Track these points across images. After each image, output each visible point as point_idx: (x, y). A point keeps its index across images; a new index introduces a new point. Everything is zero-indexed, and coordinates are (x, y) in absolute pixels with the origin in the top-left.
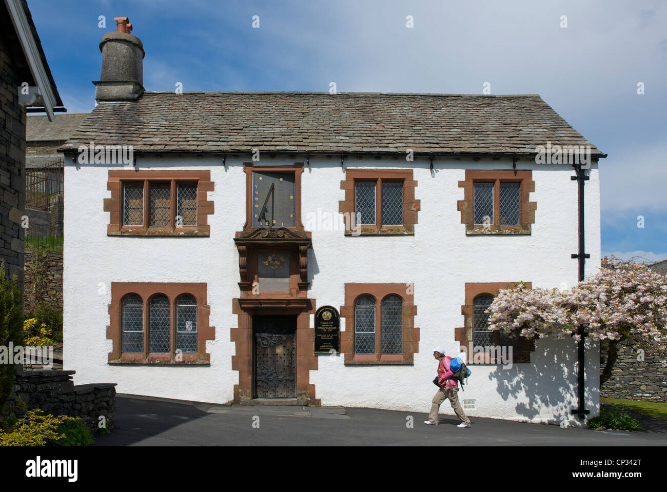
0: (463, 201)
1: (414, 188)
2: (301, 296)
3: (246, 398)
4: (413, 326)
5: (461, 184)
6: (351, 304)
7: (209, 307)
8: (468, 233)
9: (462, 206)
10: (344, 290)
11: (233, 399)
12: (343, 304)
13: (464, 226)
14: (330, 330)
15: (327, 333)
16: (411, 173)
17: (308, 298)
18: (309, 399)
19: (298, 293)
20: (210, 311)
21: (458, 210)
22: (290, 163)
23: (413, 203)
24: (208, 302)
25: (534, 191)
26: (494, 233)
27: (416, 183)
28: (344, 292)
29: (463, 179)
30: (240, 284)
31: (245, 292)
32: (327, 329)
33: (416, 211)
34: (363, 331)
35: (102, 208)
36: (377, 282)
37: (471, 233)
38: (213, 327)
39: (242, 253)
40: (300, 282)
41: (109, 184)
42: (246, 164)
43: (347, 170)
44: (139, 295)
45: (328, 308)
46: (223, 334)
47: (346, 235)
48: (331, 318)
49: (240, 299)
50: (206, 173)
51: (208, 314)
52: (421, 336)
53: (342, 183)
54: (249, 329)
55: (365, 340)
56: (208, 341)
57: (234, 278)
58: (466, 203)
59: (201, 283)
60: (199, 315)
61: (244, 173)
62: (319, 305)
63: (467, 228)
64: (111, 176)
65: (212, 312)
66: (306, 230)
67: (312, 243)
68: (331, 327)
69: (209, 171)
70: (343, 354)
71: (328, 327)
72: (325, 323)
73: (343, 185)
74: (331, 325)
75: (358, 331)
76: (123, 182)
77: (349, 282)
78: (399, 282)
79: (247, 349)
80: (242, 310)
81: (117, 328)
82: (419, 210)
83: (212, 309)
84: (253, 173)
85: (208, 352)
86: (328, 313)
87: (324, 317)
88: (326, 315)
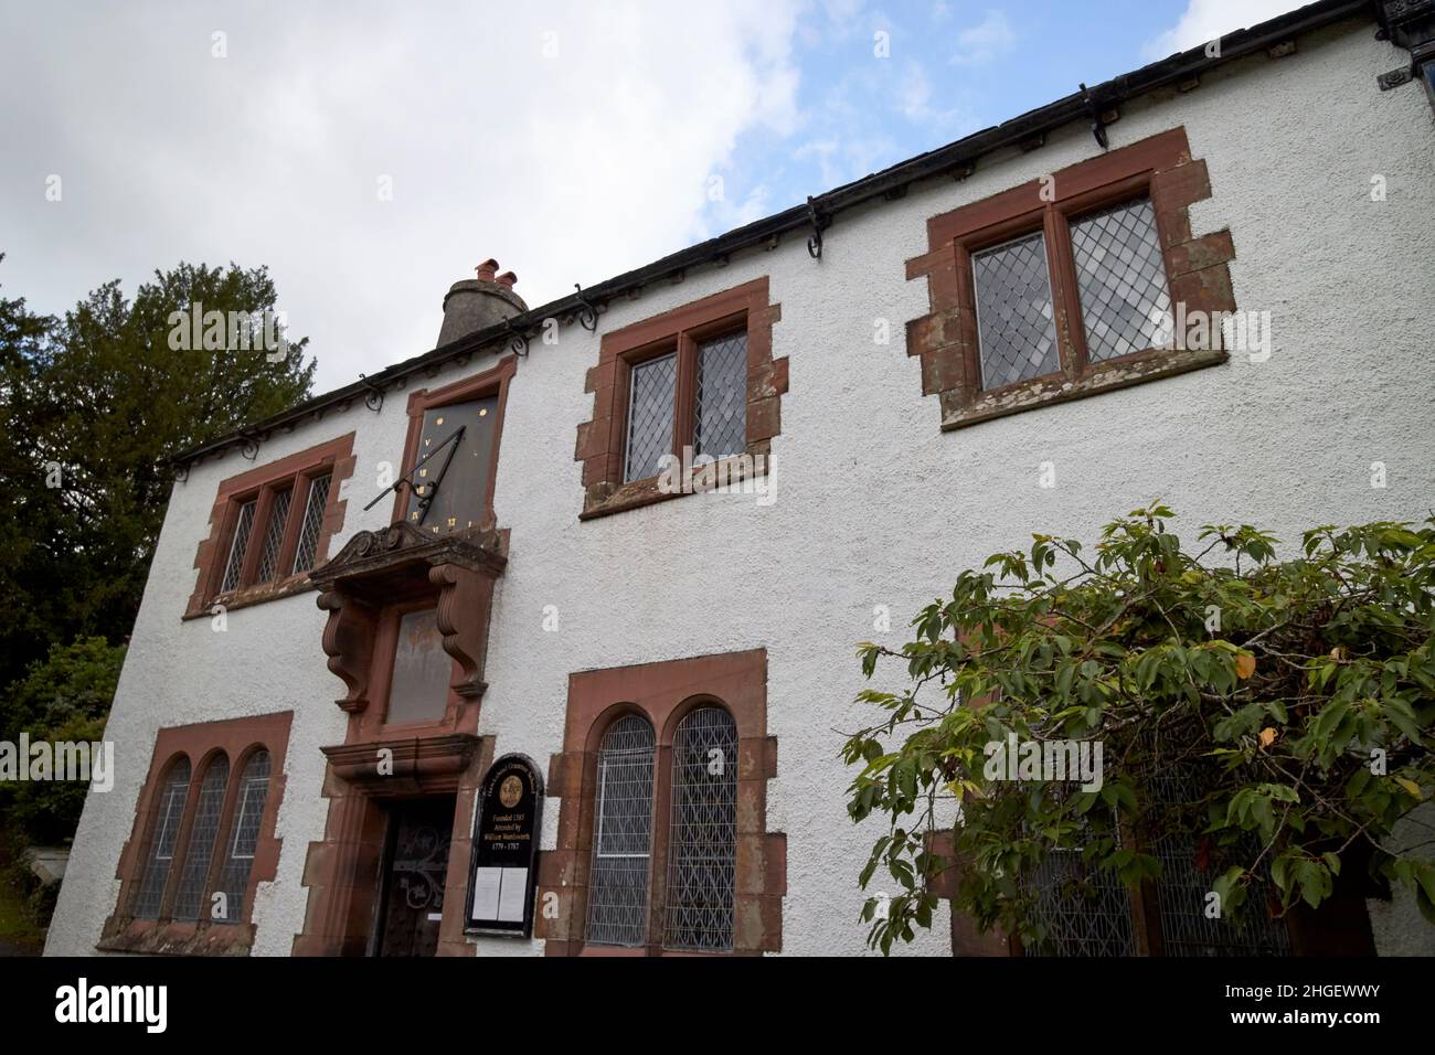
0: (927, 318)
1: (770, 327)
2: (464, 728)
4: (763, 823)
5: (913, 268)
6: (579, 747)
7: (284, 779)
8: (952, 420)
9: (923, 335)
10: (565, 697)
12: (557, 746)
13: (934, 401)
14: (514, 846)
15: (504, 854)
16: (762, 286)
17: (480, 732)
19: (459, 718)
20: (283, 791)
21: (910, 353)
22: (491, 364)
23: (767, 372)
24: (286, 765)
25: (1208, 194)
26: (1048, 395)
27: (776, 313)
28: (565, 705)
29: (921, 247)
30: (340, 703)
31: (354, 728)
32: (506, 842)
33: (778, 395)
34: (621, 850)
35: (192, 562)
36: (655, 659)
37: (961, 418)
38: (280, 841)
39: (333, 612)
40: (458, 682)
41: (216, 511)
42: (414, 397)
43: (605, 337)
44: (188, 758)
45: (517, 765)
46: (292, 862)
47: (585, 518)
48: (522, 799)
49: (324, 750)
50: (349, 439)
51: (279, 800)
52: (790, 871)
53: (591, 374)
54: (347, 843)
55: (614, 886)
56: (262, 884)
57: (340, 689)
58: (938, 322)
59: (284, 713)
60: (266, 804)
61: (407, 419)
62: (497, 755)
63: (948, 405)
64: (221, 492)
65: (286, 796)
66: (500, 525)
67: (506, 560)
68: (515, 832)
69: (353, 434)
70: (543, 941)
71: (509, 833)
72: (505, 819)
73: (593, 380)
74: (518, 827)
75: (608, 848)
76: (239, 500)
77: (578, 667)
78: (719, 651)
79: (329, 909)
80: (345, 786)
81: (135, 849)
82: (786, 389)
83: (289, 785)
84: (426, 412)
85: (254, 919)
86: (516, 780)
87: (504, 796)
88: (511, 792)
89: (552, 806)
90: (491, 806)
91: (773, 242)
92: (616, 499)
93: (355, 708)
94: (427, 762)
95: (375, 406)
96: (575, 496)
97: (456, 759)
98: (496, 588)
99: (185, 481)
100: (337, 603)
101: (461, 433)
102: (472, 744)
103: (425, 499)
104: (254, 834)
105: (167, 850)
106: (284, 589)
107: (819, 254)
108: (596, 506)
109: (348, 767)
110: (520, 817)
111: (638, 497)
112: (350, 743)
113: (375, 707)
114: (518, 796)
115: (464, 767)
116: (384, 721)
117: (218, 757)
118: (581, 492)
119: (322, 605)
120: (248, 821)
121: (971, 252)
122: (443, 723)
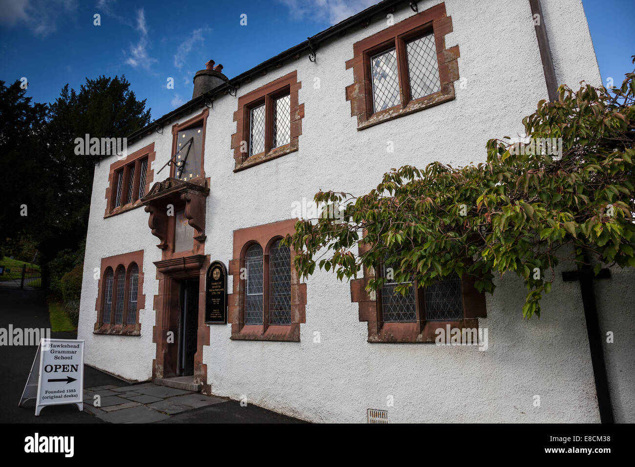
0: (353, 85)
1: (298, 91)
2: (200, 253)
3: (160, 376)
4: (299, 280)
5: (348, 65)
6: (238, 257)
7: (143, 274)
8: (361, 126)
9: (351, 92)
10: (232, 239)
11: (151, 376)
12: (231, 257)
13: (355, 118)
14: (219, 293)
15: (216, 296)
16: (294, 75)
17: (205, 254)
18: (202, 383)
19: (198, 249)
20: (143, 278)
21: (347, 99)
23: (297, 110)
24: (143, 269)
25: (452, 30)
26: (394, 115)
27: (299, 86)
28: (232, 242)
29: (351, 56)
30: (158, 246)
31: (164, 255)
32: (216, 292)
33: (301, 119)
34: (255, 292)
35: (104, 196)
36: (261, 224)
37: (364, 125)
38: (145, 295)
39: (151, 214)
40: (196, 236)
41: (110, 175)
42: (174, 127)
43: (240, 98)
44: (112, 268)
45: (218, 265)
46: (149, 302)
47: (236, 171)
48: (220, 277)
49: (155, 263)
50: (152, 145)
51: (143, 282)
52: (308, 296)
53: (235, 114)
54: (166, 295)
55: (253, 305)
56: (141, 310)
57: (158, 241)
58: (357, 86)
59: (141, 251)
60: (139, 283)
61: (172, 136)
62: (211, 261)
63: (360, 120)
64: (111, 169)
65: (145, 279)
66: (206, 176)
67: (210, 189)
68: (220, 289)
69: (154, 143)
70: (230, 324)
71: (217, 288)
72: (215, 284)
73: (236, 116)
74: (220, 287)
75: (250, 292)
76: (118, 172)
77: (236, 228)
78: (283, 219)
79: (163, 318)
80: (163, 275)
81: (100, 300)
82: (303, 116)
83: (145, 276)
84: (179, 133)
85: (140, 322)
86: (218, 270)
87: (215, 276)
88: (216, 274)
89: (230, 278)
90: (210, 279)
91: (298, 56)
92: (246, 164)
93: (164, 247)
94: (188, 265)
95: (160, 132)
96: (232, 163)
97: (197, 263)
98: (207, 200)
99: (99, 165)
100: (152, 209)
101: (192, 140)
102: (203, 259)
103: (180, 167)
104: (136, 294)
105: (110, 300)
106: (136, 205)
107: (315, 61)
108: (239, 167)
109: (164, 269)
110: (220, 283)
111: (253, 162)
112: (164, 260)
113: (171, 246)
114: (219, 276)
115: (200, 267)
116: (174, 251)
117: (121, 267)
118: (233, 161)
119: (147, 211)
120: (134, 289)
121: (370, 56)
122: (193, 251)
